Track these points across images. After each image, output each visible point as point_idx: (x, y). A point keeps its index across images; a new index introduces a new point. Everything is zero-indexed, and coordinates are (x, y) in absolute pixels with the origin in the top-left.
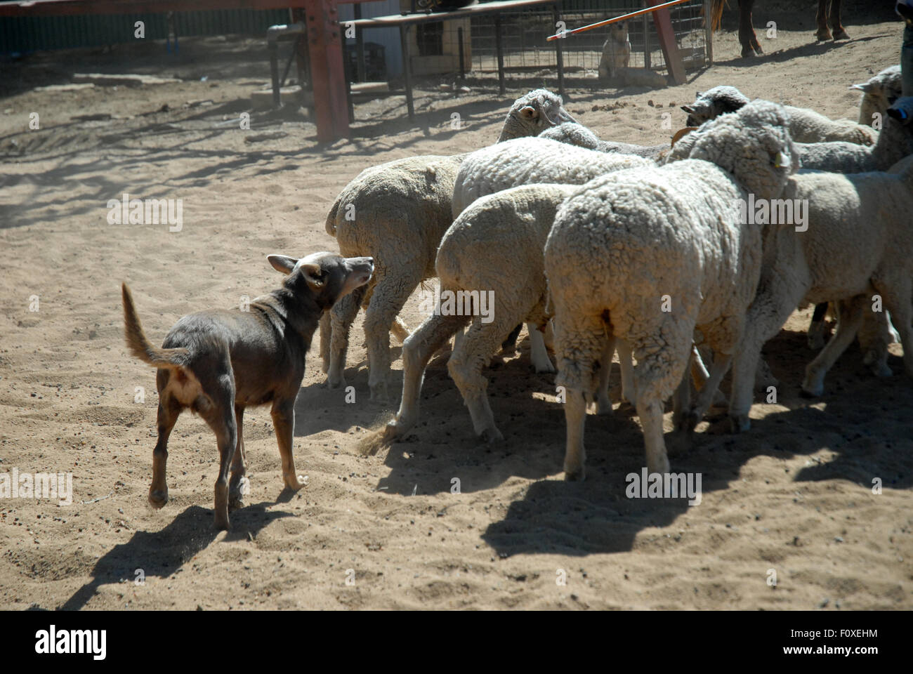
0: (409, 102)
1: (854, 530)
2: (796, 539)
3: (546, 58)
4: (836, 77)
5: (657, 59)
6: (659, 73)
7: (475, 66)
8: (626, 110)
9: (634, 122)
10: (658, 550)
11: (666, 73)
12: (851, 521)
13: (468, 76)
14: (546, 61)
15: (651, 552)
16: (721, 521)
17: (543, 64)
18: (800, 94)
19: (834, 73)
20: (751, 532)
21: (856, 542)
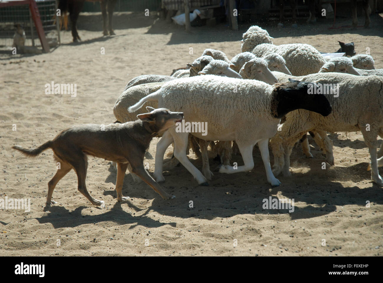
1: (118, 234)
2: (95, 239)
4: (111, 51)
5: (37, 42)
6: (38, 48)
8: (24, 63)
9: (28, 69)
10: (37, 248)
11: (41, 48)
12: (117, 231)
15: (34, 249)
16: (64, 234)
18: (96, 57)
19: (110, 49)
20: (76, 238)
21: (119, 239)
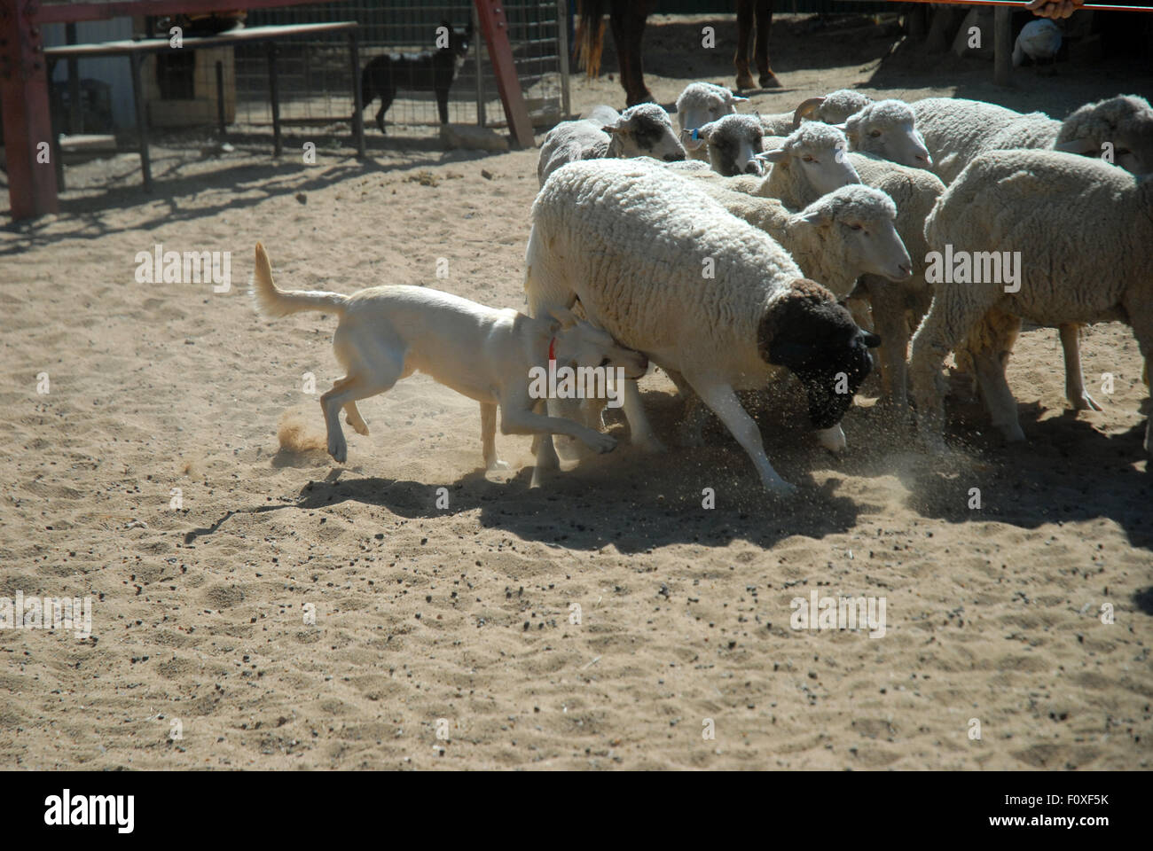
0: (146, 164)
3: (341, 107)
5: (495, 112)
6: (497, 131)
7: (240, 117)
8: (450, 182)
11: (507, 132)
13: (231, 130)
14: (340, 111)
17: (336, 115)
